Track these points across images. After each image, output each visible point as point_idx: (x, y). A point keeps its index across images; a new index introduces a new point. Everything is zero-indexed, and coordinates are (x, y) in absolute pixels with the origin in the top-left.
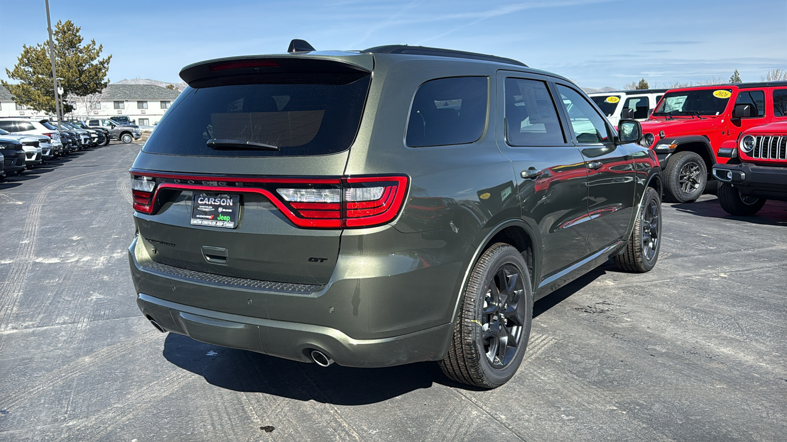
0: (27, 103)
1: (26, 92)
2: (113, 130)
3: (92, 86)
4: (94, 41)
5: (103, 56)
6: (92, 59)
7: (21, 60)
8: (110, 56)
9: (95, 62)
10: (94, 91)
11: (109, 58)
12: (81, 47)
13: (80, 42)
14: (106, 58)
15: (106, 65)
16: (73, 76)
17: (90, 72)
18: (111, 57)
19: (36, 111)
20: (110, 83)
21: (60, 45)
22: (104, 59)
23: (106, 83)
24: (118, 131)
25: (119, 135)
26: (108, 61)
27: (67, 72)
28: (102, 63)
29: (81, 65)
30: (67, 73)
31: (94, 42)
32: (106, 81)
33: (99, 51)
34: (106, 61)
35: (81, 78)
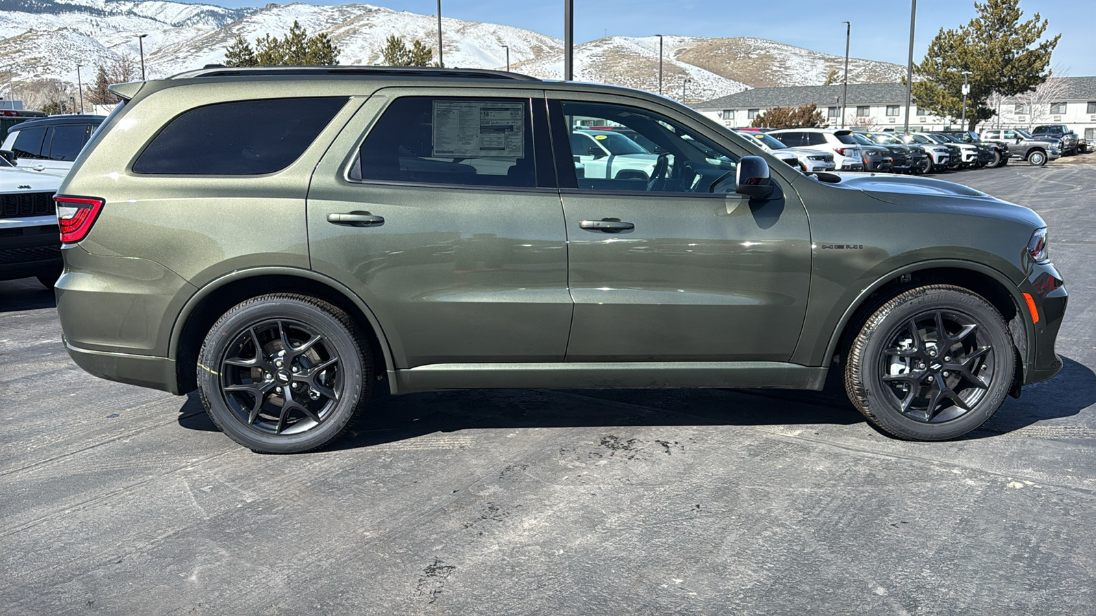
0: (928, 107)
1: (929, 91)
2: (1018, 145)
3: (1020, 82)
4: (1038, 15)
5: (1046, 37)
6: (1029, 42)
7: (932, 50)
8: (1058, 35)
9: (1033, 47)
10: (1023, 89)
11: (1056, 39)
12: (1017, 26)
13: (1017, 19)
14: (1051, 39)
15: (1050, 49)
16: (993, 67)
17: (1021, 61)
18: (1060, 37)
19: (938, 117)
20: (1051, 77)
21: (987, 24)
22: (1047, 41)
23: (1046, 76)
24: (1025, 147)
25: (1025, 152)
26: (1054, 44)
27: (986, 63)
28: (1044, 47)
29: (1009, 51)
30: (985, 65)
31: (1037, 17)
32: (1046, 72)
33: (1042, 29)
34: (1051, 44)
35: (1004, 70)
